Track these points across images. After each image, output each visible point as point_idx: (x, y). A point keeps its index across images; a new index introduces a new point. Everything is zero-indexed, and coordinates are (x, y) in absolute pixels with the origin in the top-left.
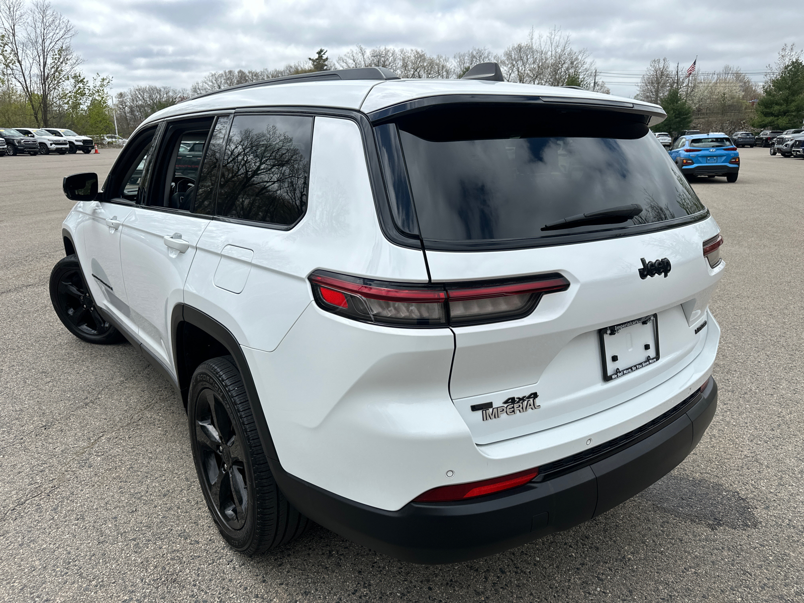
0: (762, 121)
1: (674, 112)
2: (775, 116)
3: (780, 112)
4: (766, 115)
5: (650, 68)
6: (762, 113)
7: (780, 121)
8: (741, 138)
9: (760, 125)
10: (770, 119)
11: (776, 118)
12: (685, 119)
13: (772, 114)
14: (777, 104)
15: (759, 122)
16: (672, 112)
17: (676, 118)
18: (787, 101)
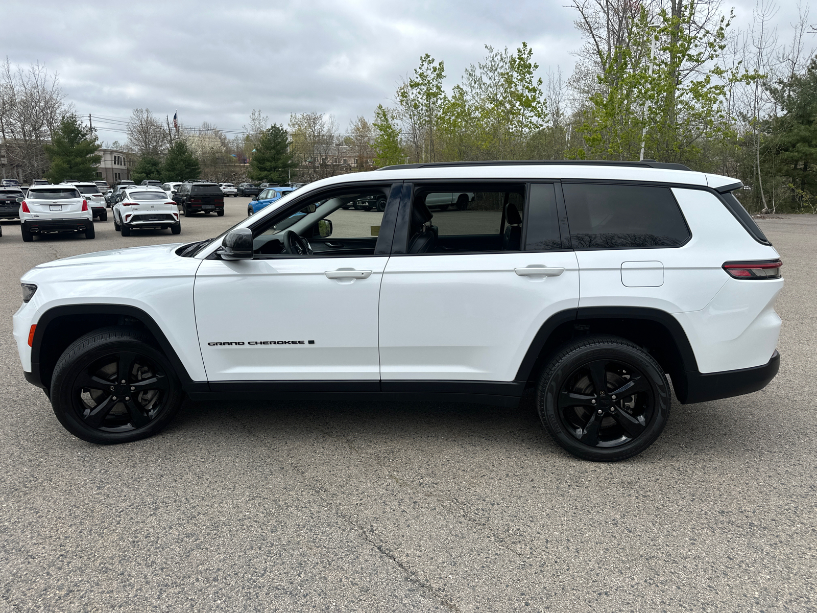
0: (260, 175)
1: (184, 163)
2: (268, 171)
3: (271, 168)
4: (262, 169)
5: (134, 117)
6: (258, 167)
7: (272, 175)
8: (247, 189)
9: (258, 178)
10: (264, 173)
11: (270, 173)
12: (196, 169)
13: (265, 169)
14: (268, 161)
15: (257, 176)
16: (182, 163)
17: (187, 168)
18: (274, 159)
